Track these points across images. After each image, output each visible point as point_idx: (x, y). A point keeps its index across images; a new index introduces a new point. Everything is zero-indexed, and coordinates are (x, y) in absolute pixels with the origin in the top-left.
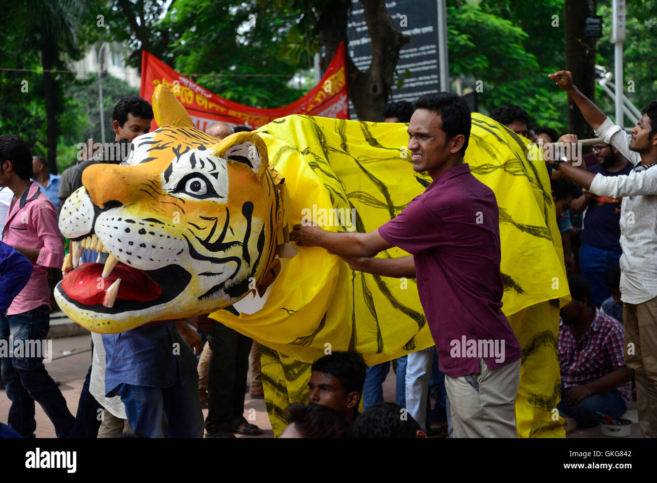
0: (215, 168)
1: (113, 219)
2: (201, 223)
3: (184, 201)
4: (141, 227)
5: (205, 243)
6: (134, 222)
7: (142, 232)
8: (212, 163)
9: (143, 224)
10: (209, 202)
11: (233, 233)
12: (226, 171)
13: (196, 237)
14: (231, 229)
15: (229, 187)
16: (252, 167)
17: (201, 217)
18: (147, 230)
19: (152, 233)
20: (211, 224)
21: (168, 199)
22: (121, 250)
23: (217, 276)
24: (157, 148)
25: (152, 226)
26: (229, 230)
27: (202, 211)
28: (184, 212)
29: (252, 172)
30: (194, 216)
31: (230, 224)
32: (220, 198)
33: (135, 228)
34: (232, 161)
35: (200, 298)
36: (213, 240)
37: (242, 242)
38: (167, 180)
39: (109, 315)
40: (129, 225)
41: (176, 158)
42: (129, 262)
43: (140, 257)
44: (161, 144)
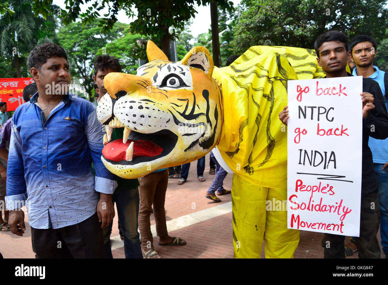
0: (182, 70)
1: (122, 103)
2: (179, 103)
3: (166, 91)
4: (140, 104)
5: (183, 115)
6: (135, 102)
7: (141, 107)
8: (181, 68)
9: (141, 103)
10: (182, 90)
11: (199, 108)
12: (190, 72)
13: (177, 112)
14: (198, 106)
15: (193, 80)
16: (204, 70)
17: (178, 99)
18: (144, 106)
19: (147, 108)
20: (185, 103)
21: (157, 91)
22: (129, 121)
23: (193, 135)
24: (149, 68)
25: (147, 103)
26: (196, 106)
27: (178, 95)
28: (167, 97)
29: (205, 73)
30: (174, 99)
31: (197, 103)
32: (188, 87)
33: (136, 106)
34: (192, 68)
35: (185, 150)
36: (188, 113)
37: (206, 113)
38: (155, 81)
39: (130, 165)
40: (132, 104)
41: (160, 69)
42: (135, 129)
43: (142, 125)
44: (151, 66)
